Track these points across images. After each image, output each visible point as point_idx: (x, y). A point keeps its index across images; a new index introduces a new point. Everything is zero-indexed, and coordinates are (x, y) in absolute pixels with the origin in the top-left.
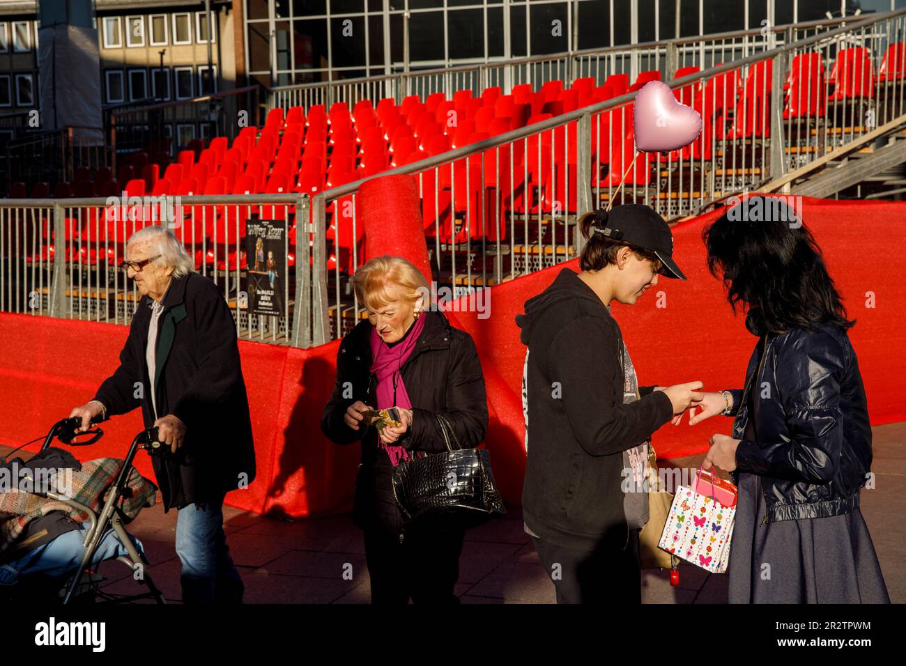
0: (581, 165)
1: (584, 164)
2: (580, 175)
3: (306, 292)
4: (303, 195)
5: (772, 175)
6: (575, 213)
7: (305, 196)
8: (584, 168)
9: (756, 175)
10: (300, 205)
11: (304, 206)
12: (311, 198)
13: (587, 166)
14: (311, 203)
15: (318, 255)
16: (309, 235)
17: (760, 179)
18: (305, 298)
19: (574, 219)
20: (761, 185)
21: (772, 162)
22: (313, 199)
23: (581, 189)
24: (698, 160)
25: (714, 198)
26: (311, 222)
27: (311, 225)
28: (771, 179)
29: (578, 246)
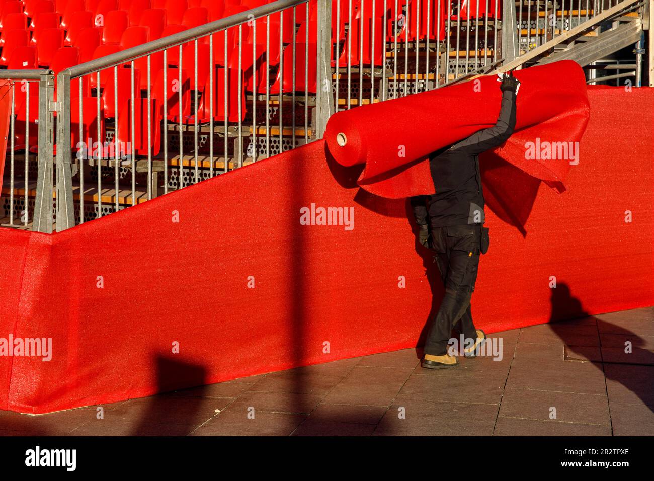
0: (321, 45)
1: (324, 43)
2: (320, 55)
3: (49, 174)
4: (47, 72)
5: (503, 58)
6: (315, 95)
7: (50, 73)
8: (324, 47)
9: (488, 57)
10: (45, 82)
11: (48, 84)
12: (55, 76)
13: (327, 47)
14: (55, 80)
15: (62, 134)
16: (52, 113)
17: (492, 61)
18: (49, 179)
19: (313, 100)
20: (494, 68)
21: (503, 44)
22: (58, 76)
23: (321, 70)
24: (433, 41)
25: (449, 80)
26: (55, 99)
27: (55, 103)
28: (502, 62)
29: (318, 128)
